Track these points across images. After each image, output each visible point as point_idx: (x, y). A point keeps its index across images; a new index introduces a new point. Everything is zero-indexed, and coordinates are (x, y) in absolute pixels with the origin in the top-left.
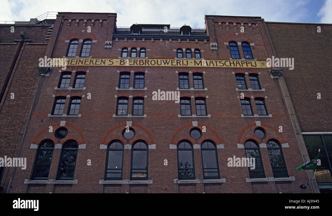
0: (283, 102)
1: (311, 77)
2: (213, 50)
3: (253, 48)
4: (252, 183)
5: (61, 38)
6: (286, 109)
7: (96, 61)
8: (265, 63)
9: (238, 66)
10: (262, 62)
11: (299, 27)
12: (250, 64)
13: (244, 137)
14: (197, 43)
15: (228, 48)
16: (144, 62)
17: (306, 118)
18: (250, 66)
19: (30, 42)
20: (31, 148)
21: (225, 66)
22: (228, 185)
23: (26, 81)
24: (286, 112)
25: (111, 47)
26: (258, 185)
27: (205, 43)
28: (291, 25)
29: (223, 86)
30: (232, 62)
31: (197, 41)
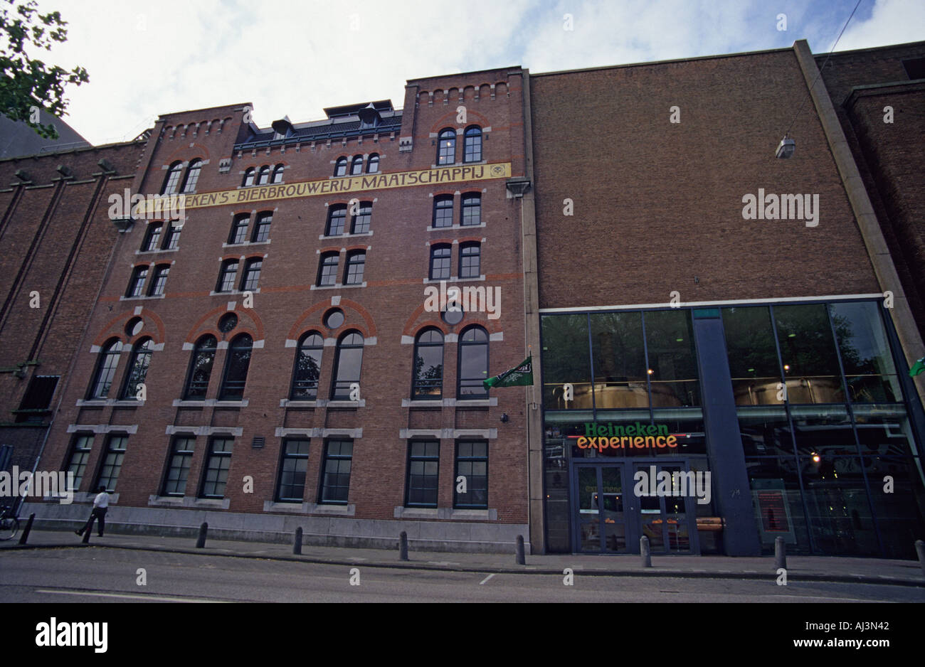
0: (518, 248)
1: (604, 187)
2: (403, 152)
3: (487, 136)
4: (412, 409)
5: (157, 162)
6: (518, 262)
7: (203, 199)
8: (502, 167)
9: (445, 180)
10: (498, 165)
11: (610, 75)
12: (471, 173)
13: (418, 322)
14: (376, 141)
15: (433, 145)
16: (277, 191)
17: (564, 279)
18: (468, 177)
19: (115, 175)
20: (91, 352)
21: (419, 183)
22: (368, 412)
23: (101, 243)
24: (518, 269)
25: (228, 169)
26: (423, 413)
27: (392, 140)
28: (592, 73)
29: (405, 223)
30: (434, 172)
31: (376, 138)
